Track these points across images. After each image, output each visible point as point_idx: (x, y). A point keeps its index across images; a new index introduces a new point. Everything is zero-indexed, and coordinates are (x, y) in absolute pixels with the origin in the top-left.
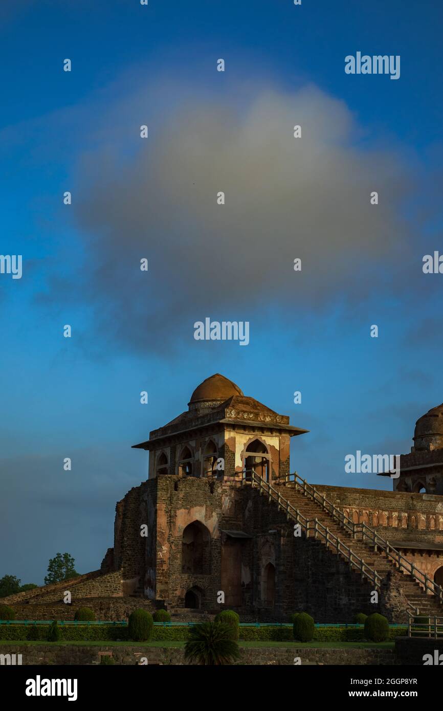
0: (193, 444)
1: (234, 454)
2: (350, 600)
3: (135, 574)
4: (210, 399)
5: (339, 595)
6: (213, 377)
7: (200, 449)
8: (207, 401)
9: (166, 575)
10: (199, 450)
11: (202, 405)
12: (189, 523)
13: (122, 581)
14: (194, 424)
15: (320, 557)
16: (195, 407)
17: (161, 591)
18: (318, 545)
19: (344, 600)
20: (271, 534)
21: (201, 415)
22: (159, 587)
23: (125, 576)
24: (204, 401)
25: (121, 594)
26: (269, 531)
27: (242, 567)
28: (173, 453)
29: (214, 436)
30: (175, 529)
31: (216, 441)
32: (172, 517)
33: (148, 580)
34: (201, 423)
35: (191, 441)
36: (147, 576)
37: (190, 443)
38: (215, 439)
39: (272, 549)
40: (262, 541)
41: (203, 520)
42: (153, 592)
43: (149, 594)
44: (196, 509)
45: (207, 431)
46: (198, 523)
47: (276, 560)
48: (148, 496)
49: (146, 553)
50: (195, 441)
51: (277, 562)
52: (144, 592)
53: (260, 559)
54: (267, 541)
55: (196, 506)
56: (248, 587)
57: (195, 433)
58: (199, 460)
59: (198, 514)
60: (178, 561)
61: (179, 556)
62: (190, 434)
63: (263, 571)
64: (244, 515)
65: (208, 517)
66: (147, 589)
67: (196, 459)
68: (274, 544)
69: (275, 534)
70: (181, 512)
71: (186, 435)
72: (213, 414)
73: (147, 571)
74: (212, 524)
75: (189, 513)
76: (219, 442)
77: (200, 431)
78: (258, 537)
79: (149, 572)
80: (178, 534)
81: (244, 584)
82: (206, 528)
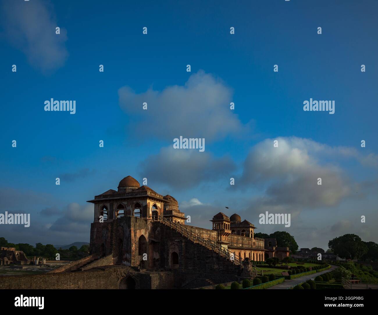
1: (149, 209)
2: (219, 267)
4: (131, 186)
5: (213, 264)
6: (128, 177)
7: (131, 205)
8: (130, 186)
9: (134, 256)
10: (129, 206)
11: (128, 188)
12: (140, 236)
13: (113, 259)
14: (126, 195)
15: (202, 251)
16: (124, 188)
17: (133, 263)
18: (201, 246)
19: (216, 267)
20: (176, 241)
21: (127, 192)
22: (132, 261)
23: (114, 257)
24: (129, 186)
25: (112, 264)
26: (175, 240)
27: (154, 252)
28: (112, 206)
29: (140, 201)
30: (136, 238)
31: (141, 203)
32: (135, 233)
33: (125, 258)
34: (131, 195)
35: (124, 201)
36: (124, 257)
37: (123, 202)
38: (140, 202)
39: (176, 247)
40: (170, 243)
41: (144, 235)
42: (129, 263)
43: (126, 264)
44: (142, 230)
45: (135, 198)
46: (142, 235)
47: (179, 251)
48: (124, 224)
49: (124, 247)
50: (127, 202)
51: (180, 252)
52: (122, 263)
53: (168, 250)
54: (174, 243)
55: (142, 229)
56: (158, 260)
57: (128, 199)
58: (130, 210)
59: (143, 232)
60: (138, 251)
61: (138, 249)
62: (125, 199)
63: (170, 255)
64: (155, 233)
65: (146, 233)
66: (124, 262)
67: (128, 209)
68: (177, 245)
69: (179, 241)
70: (138, 231)
71: (122, 199)
72: (139, 192)
73: (124, 255)
74: (146, 236)
75: (140, 231)
76: (144, 204)
77: (131, 198)
78: (168, 242)
79: (125, 255)
80: (137, 240)
81: (155, 259)
82: (145, 238)
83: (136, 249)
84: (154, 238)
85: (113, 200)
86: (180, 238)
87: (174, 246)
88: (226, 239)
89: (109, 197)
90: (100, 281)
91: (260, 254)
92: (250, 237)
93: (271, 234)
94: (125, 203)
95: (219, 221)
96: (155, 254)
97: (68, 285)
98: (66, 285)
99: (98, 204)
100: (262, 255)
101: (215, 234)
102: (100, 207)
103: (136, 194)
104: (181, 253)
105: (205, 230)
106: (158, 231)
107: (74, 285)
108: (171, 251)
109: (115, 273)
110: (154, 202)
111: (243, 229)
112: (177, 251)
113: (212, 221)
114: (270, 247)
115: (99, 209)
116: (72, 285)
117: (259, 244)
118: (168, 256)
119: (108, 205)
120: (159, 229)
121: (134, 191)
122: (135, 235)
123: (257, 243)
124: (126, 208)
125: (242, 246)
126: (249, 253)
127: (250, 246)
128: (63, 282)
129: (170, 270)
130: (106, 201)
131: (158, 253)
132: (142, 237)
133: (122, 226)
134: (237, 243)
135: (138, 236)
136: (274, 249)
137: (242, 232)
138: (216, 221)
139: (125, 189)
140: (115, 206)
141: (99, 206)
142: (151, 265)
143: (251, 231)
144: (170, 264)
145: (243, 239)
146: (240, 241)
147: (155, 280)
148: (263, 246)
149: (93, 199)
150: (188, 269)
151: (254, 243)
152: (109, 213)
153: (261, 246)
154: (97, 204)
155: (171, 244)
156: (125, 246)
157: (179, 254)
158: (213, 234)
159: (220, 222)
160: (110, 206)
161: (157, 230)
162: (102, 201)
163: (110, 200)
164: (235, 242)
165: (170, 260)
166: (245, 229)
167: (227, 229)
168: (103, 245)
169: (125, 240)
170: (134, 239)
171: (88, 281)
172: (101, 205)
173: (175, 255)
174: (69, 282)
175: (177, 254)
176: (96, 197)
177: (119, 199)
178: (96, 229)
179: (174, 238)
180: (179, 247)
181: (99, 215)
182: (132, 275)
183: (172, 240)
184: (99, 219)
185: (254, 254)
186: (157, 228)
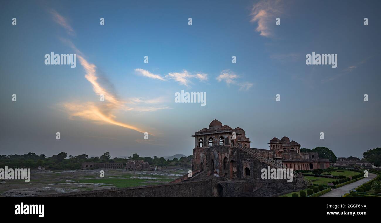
1: (229, 140)
3: (210, 170)
6: (215, 120)
7: (217, 138)
9: (221, 171)
13: (208, 172)
14: (214, 132)
17: (220, 175)
21: (215, 130)
25: (208, 176)
27: (233, 167)
28: (205, 138)
31: (224, 136)
32: (221, 156)
34: (217, 132)
36: (215, 171)
37: (213, 136)
39: (248, 164)
40: (244, 162)
41: (227, 156)
42: (218, 175)
43: (216, 175)
44: (225, 153)
45: (220, 134)
46: (226, 157)
47: (250, 167)
48: (214, 150)
49: (214, 165)
52: (214, 175)
56: (236, 173)
57: (215, 134)
58: (217, 141)
59: (226, 155)
62: (213, 134)
63: (244, 169)
64: (233, 155)
65: (228, 156)
67: (215, 140)
69: (249, 160)
70: (223, 154)
71: (212, 134)
72: (222, 129)
74: (228, 157)
76: (226, 137)
77: (217, 134)
78: (242, 161)
80: (223, 160)
81: (234, 172)
82: (227, 158)
83: (222, 166)
84: (233, 158)
85: (206, 135)
86: (250, 158)
88: (281, 155)
89: (204, 133)
91: (306, 165)
92: (298, 153)
93: (313, 149)
94: (214, 136)
95: (274, 143)
96: (233, 169)
99: (197, 137)
100: (308, 165)
101: (272, 152)
102: (198, 139)
103: (220, 130)
105: (265, 150)
106: (235, 154)
108: (244, 167)
111: (291, 147)
112: (248, 167)
113: (269, 143)
114: (313, 159)
117: (304, 157)
118: (243, 170)
119: (203, 138)
120: (236, 152)
121: (219, 129)
122: (221, 157)
123: (303, 157)
125: (292, 160)
126: (298, 165)
127: (298, 159)
129: (244, 179)
130: (202, 135)
131: (235, 168)
132: (226, 158)
133: (213, 152)
134: (288, 158)
135: (223, 158)
136: (317, 160)
137: (291, 149)
138: (272, 144)
139: (214, 128)
140: (207, 139)
142: (231, 176)
143: (298, 148)
144: (244, 176)
145: (292, 155)
146: (291, 156)
148: (308, 158)
150: (257, 179)
151: (301, 157)
152: (204, 143)
153: (307, 158)
155: (245, 163)
157: (250, 169)
158: (271, 152)
159: (276, 144)
162: (199, 136)
163: (204, 135)
164: (287, 157)
165: (244, 173)
166: (293, 147)
167: (280, 148)
168: (202, 164)
169: (215, 160)
170: (221, 160)
173: (247, 169)
177: (210, 134)
178: (196, 153)
179: (246, 159)
180: (250, 164)
181: (198, 144)
182: (220, 183)
183: (245, 160)
184: (198, 147)
185: (301, 165)
186: (234, 151)
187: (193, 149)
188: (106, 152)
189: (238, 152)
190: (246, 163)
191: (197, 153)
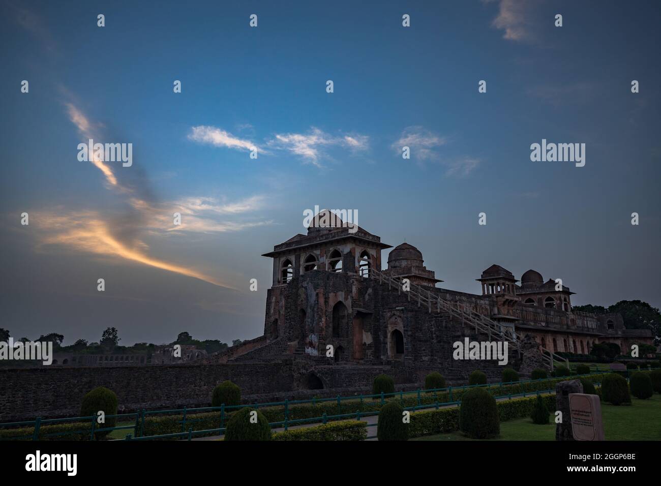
0: (317, 252)
1: (354, 258)
3: (296, 338)
7: (325, 255)
9: (324, 338)
10: (323, 256)
12: (336, 302)
13: (289, 344)
14: (318, 239)
15: (444, 325)
20: (398, 310)
21: (321, 235)
22: (320, 347)
23: (291, 340)
25: (289, 353)
26: (397, 308)
27: (363, 332)
28: (298, 259)
29: (339, 247)
30: (328, 306)
31: (341, 250)
32: (327, 299)
33: (309, 342)
34: (326, 239)
35: (316, 250)
36: (308, 340)
37: (315, 252)
38: (339, 249)
39: (399, 320)
40: (389, 314)
41: (343, 301)
42: (316, 351)
43: (310, 352)
44: (340, 293)
45: (332, 243)
46: (340, 303)
47: (404, 327)
48: (308, 283)
49: (307, 323)
50: (319, 251)
51: (406, 329)
52: (305, 351)
53: (386, 327)
54: (394, 315)
55: (340, 291)
56: (369, 346)
57: (321, 244)
58: (324, 262)
59: (341, 297)
60: (331, 329)
61: (331, 325)
62: (316, 246)
63: (389, 335)
64: (364, 298)
65: (346, 299)
66: (308, 348)
67: (321, 262)
68: (400, 317)
69: (402, 310)
70: (333, 295)
71: (312, 246)
72: (337, 232)
73: (308, 336)
74: (348, 303)
75: (336, 295)
76: (345, 251)
77: (326, 243)
78: (385, 312)
79: (310, 336)
80: (330, 309)
81: (365, 344)
82: (345, 306)
83: (327, 326)
84: (363, 308)
85: (300, 249)
86: (404, 304)
87: (396, 318)
88: (511, 312)
89: (294, 245)
90: (257, 381)
92: (563, 310)
95: (493, 280)
96: (364, 336)
97: (196, 386)
98: (193, 386)
99: (278, 259)
101: (487, 302)
102: (281, 262)
103: (333, 235)
104: (407, 331)
106: (369, 295)
107: (207, 385)
108: (390, 329)
109: (287, 368)
110: (363, 248)
112: (400, 328)
114: (610, 330)
115: (280, 265)
116: (205, 385)
117: (584, 323)
118: (386, 337)
119: (292, 258)
120: (370, 291)
121: (331, 232)
122: (326, 302)
123: (579, 322)
124: (318, 260)
126: (564, 341)
127: (565, 327)
128: (187, 380)
129: (388, 363)
130: (289, 252)
131: (369, 333)
132: (339, 306)
133: (306, 288)
134: (535, 320)
135: (332, 303)
138: (488, 280)
139: (318, 231)
140: (303, 259)
141: (279, 261)
142: (358, 355)
143: (563, 299)
144: (389, 353)
145: (546, 313)
146: (542, 316)
147: (355, 380)
149: (272, 250)
150: (421, 360)
151: (573, 320)
152: (294, 271)
153: (590, 327)
154: (277, 257)
155: (391, 317)
156: (309, 320)
157: (404, 333)
158: (482, 302)
159: (496, 282)
160: (296, 259)
161: (367, 294)
162: (284, 253)
163: (295, 250)
164: (531, 317)
165: (389, 346)
166: (551, 296)
167: (509, 292)
168: (276, 322)
169: (309, 310)
170: (324, 308)
171: (235, 379)
172: (283, 259)
173: (397, 335)
174: (198, 381)
175: (401, 333)
176: (276, 247)
177: (307, 247)
178: (274, 298)
179: (394, 305)
180: (403, 321)
181: (279, 276)
182: (316, 371)
183: (391, 309)
184: (279, 282)
185: (574, 342)
186: (367, 288)
187: (269, 290)
188: (109, 329)
189: (375, 290)
190: (394, 318)
191: (276, 300)
